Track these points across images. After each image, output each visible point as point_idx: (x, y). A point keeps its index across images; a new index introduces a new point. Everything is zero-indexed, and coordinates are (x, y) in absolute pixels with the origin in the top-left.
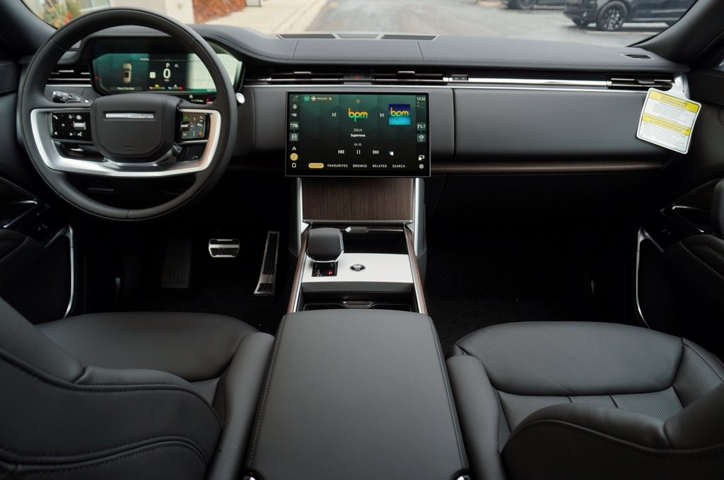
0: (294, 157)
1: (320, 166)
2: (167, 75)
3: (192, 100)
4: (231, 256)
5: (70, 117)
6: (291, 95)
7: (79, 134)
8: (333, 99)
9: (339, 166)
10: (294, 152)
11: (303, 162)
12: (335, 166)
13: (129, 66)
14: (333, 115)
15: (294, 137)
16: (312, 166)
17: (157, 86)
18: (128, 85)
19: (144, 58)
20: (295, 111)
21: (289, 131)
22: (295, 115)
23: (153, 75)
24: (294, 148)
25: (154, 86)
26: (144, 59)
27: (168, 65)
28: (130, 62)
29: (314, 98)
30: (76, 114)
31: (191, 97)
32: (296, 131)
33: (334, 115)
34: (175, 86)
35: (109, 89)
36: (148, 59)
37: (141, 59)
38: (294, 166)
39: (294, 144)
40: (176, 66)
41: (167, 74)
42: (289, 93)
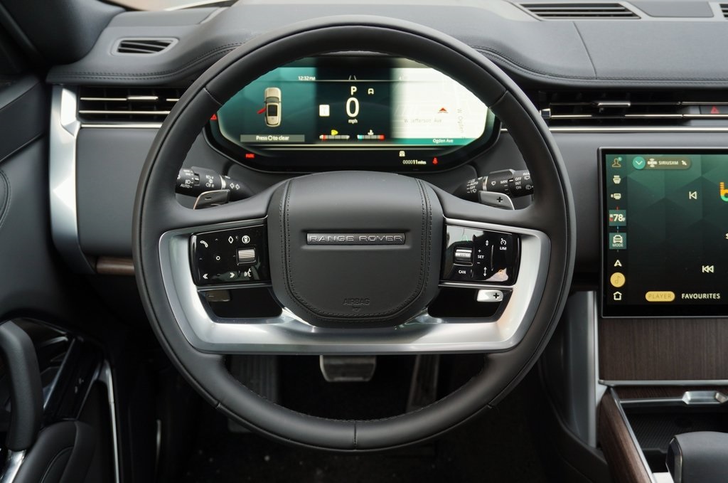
0: (618, 280)
1: (667, 296)
2: (353, 110)
3: (405, 162)
4: (360, 379)
5: (231, 240)
6: (608, 156)
7: (246, 274)
8: (691, 165)
9: (704, 296)
10: (618, 269)
11: (635, 289)
12: (696, 296)
13: (276, 93)
14: (691, 195)
15: (618, 241)
16: (653, 296)
17: (334, 132)
18: (276, 131)
19: (305, 75)
20: (617, 189)
21: (609, 229)
22: (617, 196)
23: (325, 110)
24: (618, 263)
25: (329, 134)
26: (307, 79)
27: (354, 89)
28: (277, 83)
29: (652, 163)
30: (241, 232)
31: (402, 154)
32: (621, 229)
33: (693, 195)
34: (371, 133)
35: (238, 139)
36: (313, 79)
37: (301, 79)
38: (618, 297)
39: (619, 254)
40: (371, 91)
41: (353, 108)
42: (605, 152)
